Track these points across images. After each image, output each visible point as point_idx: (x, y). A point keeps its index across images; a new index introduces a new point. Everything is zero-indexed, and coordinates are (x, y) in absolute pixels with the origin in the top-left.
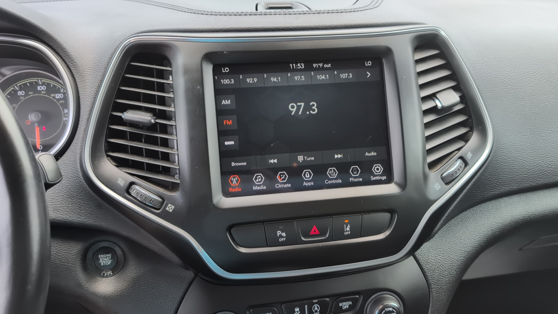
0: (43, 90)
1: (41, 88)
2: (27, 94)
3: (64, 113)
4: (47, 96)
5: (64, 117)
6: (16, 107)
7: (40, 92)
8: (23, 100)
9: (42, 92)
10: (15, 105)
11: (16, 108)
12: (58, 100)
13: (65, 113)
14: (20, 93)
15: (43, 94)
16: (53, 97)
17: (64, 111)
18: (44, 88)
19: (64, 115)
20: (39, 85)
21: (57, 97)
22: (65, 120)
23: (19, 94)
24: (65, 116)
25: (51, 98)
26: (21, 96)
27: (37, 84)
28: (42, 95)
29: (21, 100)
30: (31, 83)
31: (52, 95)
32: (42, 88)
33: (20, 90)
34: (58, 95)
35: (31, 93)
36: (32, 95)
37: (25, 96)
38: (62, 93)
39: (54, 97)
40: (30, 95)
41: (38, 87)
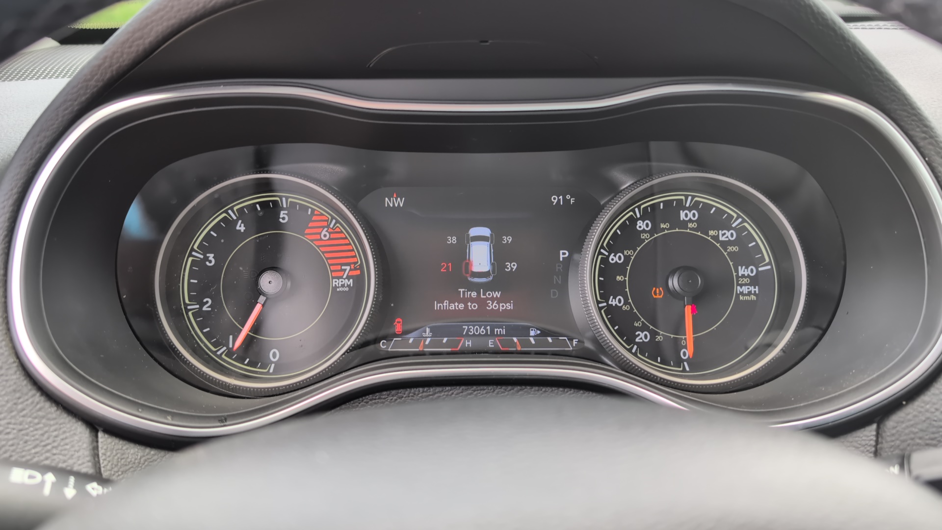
0: (690, 221)
1: (686, 215)
2: (655, 229)
3: (737, 276)
4: (699, 234)
5: (738, 284)
6: (632, 256)
7: (684, 224)
8: (647, 241)
9: (690, 225)
10: (629, 253)
11: (633, 258)
12: (725, 244)
13: (740, 275)
14: (641, 225)
15: (691, 229)
16: (713, 237)
17: (737, 271)
18: (694, 215)
19: (738, 281)
20: (684, 208)
21: (722, 238)
22: (738, 292)
23: (640, 227)
24: (740, 282)
25: (709, 238)
26: (644, 231)
27: (680, 205)
28: (688, 231)
29: (643, 241)
30: (667, 203)
31: (711, 233)
32: (690, 215)
33: (643, 218)
34: (725, 234)
35: (664, 227)
36: (668, 229)
37: (651, 232)
38: (734, 229)
39: (716, 238)
40: (663, 229)
41: (681, 211)
